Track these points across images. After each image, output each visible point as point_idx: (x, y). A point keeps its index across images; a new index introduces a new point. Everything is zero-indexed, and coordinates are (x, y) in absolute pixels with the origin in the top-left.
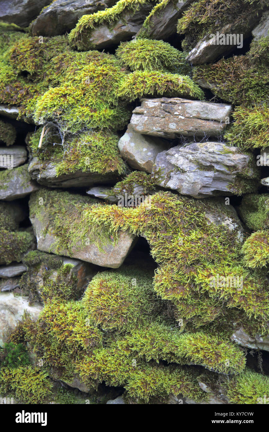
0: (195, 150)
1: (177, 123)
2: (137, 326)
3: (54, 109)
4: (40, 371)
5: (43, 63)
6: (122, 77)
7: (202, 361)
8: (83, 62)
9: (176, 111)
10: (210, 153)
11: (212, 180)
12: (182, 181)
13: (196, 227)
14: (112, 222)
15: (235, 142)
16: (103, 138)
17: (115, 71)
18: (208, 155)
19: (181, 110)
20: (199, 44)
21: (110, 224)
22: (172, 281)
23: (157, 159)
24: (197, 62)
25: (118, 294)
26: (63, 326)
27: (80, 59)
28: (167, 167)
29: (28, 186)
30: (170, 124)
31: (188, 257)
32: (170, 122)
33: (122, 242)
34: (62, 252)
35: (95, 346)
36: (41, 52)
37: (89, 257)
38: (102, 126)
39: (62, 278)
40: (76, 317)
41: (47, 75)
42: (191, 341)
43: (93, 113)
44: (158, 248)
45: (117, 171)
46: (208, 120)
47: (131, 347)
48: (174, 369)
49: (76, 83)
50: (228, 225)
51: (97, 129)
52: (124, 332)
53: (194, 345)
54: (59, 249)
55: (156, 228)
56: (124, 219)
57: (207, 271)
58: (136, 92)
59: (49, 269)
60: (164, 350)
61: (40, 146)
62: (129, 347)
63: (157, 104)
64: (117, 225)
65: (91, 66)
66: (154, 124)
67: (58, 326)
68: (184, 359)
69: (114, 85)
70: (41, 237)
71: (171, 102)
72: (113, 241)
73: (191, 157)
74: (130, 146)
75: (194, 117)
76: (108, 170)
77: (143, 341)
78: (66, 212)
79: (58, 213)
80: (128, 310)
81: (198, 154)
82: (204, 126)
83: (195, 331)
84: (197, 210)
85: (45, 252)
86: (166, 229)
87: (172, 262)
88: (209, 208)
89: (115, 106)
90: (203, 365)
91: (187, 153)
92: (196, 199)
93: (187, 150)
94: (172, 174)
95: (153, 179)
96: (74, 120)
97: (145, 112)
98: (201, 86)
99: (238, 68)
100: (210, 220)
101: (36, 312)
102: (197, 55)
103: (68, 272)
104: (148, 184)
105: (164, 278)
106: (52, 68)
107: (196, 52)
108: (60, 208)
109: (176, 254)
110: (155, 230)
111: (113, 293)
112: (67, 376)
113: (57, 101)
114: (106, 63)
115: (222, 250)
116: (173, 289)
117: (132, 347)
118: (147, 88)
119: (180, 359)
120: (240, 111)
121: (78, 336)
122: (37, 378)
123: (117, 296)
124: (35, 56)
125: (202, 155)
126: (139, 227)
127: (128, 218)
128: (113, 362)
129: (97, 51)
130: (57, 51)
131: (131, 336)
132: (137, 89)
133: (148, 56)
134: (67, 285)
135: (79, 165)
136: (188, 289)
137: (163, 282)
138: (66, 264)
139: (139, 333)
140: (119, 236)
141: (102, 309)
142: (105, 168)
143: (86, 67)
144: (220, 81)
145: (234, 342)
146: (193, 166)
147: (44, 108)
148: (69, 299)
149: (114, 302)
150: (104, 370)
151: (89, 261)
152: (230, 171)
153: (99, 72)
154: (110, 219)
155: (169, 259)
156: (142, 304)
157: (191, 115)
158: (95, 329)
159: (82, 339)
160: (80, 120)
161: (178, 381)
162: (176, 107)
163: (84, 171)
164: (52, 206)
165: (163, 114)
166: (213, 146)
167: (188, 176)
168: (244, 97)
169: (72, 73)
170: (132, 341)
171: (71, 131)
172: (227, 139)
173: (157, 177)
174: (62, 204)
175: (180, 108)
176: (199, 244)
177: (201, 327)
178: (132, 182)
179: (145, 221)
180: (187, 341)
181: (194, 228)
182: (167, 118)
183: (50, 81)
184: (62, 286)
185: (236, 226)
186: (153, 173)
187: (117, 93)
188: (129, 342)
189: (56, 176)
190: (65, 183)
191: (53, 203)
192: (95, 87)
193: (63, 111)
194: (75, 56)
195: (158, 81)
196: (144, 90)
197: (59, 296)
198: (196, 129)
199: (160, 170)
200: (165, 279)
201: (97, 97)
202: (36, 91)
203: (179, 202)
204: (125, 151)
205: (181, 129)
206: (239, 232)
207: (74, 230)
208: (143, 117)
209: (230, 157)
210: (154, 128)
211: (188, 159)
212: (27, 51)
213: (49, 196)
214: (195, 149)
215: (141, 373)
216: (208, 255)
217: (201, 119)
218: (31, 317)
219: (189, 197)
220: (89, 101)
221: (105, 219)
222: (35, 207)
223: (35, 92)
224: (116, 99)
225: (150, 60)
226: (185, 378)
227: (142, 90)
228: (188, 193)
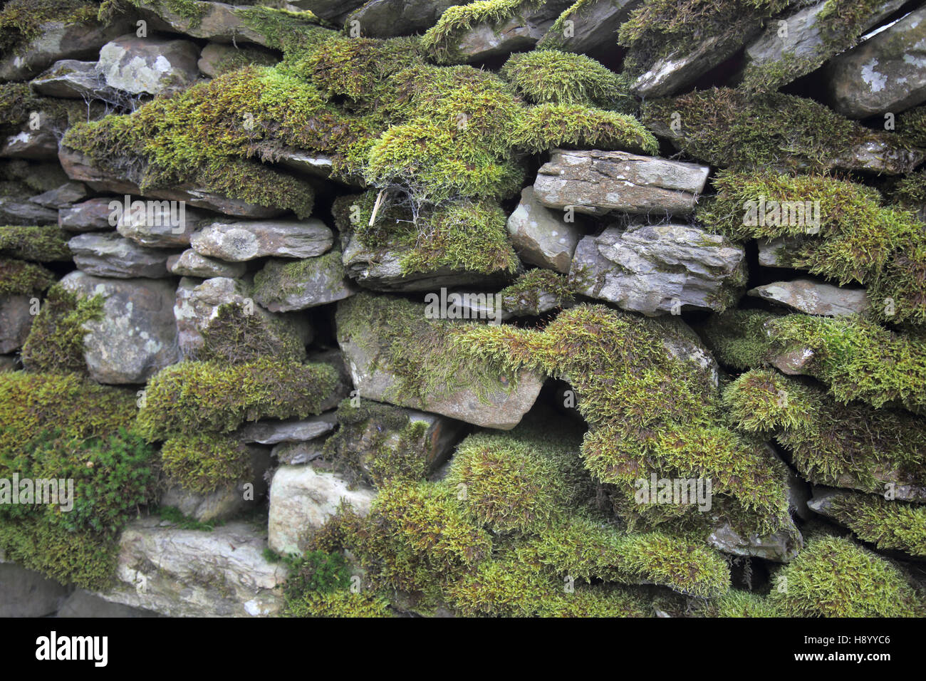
0: (650, 238)
1: (621, 192)
2: (550, 524)
3: (405, 163)
4: (374, 596)
5: (374, 82)
6: (518, 112)
7: (667, 579)
8: (449, 84)
9: (620, 173)
10: (678, 244)
11: (681, 289)
12: (626, 288)
13: (652, 364)
14: (507, 355)
15: (719, 227)
16: (485, 212)
17: (505, 101)
18: (675, 247)
19: (630, 172)
20: (658, 65)
21: (503, 358)
22: (619, 453)
23: (579, 250)
24: (652, 95)
25: (517, 473)
26: (422, 525)
27: (443, 80)
28: (598, 264)
29: (339, 289)
30: (608, 195)
31: (644, 413)
32: (609, 191)
33: (526, 388)
34: (408, 401)
35: (482, 558)
36: (372, 64)
37: (460, 409)
38: (485, 193)
39: (409, 445)
40: (441, 511)
41: (381, 103)
42: (643, 546)
43: (471, 172)
44: (592, 399)
45: (507, 268)
46: (673, 190)
47: (542, 559)
48: (611, 591)
49: (438, 119)
50: (699, 359)
51: (475, 199)
52: (529, 535)
53: (652, 554)
54: (400, 396)
55: (587, 365)
56: (531, 350)
57: (674, 436)
58: (547, 139)
59: (383, 429)
60: (599, 562)
61: (371, 223)
62: (538, 558)
63: (585, 160)
64: (518, 361)
65: (464, 91)
66: (579, 194)
67: (414, 526)
68: (633, 576)
69: (505, 125)
70: (365, 375)
71: (610, 158)
72: (506, 385)
73: (643, 249)
74: (530, 227)
75: (652, 185)
76: (495, 267)
77: (565, 548)
78: (413, 334)
79: (398, 335)
80: (537, 499)
81: (656, 245)
82: (667, 200)
83: (649, 530)
84: (651, 337)
85: (372, 401)
86: (604, 368)
87: (615, 421)
88: (668, 333)
89: (505, 161)
90: (669, 585)
91: (637, 243)
92: (647, 318)
93: (637, 239)
94: (608, 276)
95: (572, 283)
96: (440, 183)
97: (563, 172)
98: (657, 133)
99: (723, 107)
100: (671, 351)
101: (362, 500)
102: (655, 82)
103: (421, 435)
104: (564, 292)
105: (604, 448)
106: (390, 91)
107: (653, 78)
108: (400, 328)
109: (622, 409)
110: (585, 368)
111: (508, 472)
112: (425, 606)
113: (410, 149)
114: (490, 87)
115: (693, 401)
116: (620, 466)
117: (544, 558)
118: (569, 133)
119: (626, 576)
120: (727, 177)
121: (452, 543)
122: (371, 609)
123: (516, 477)
124: (361, 70)
125: (664, 248)
126: (558, 365)
127: (535, 348)
128: (514, 583)
129: (469, 67)
130: (400, 63)
131: (540, 540)
132: (549, 133)
133: (568, 81)
134: (418, 457)
135: (446, 258)
136: (643, 466)
137: (602, 455)
138: (415, 421)
139: (553, 536)
140: (519, 379)
141: (492, 498)
142: (491, 265)
143: (455, 93)
144: (694, 128)
145: (713, 546)
146: (645, 263)
147: (388, 160)
148: (420, 480)
149: (512, 487)
150: (500, 598)
151: (458, 417)
152: (713, 273)
153: (482, 102)
154: (503, 349)
155: (610, 417)
156: (557, 488)
157: (646, 181)
158: (479, 530)
159: (461, 549)
160: (450, 182)
161: (621, 610)
162: (619, 167)
163: (453, 267)
164: (384, 324)
165: (596, 177)
166: (684, 234)
167: (639, 281)
168: (735, 155)
169: (431, 103)
170: (542, 549)
171: (431, 201)
172: (703, 221)
173: (579, 280)
174: (405, 320)
175: (628, 168)
176: (659, 393)
177: (660, 525)
178: (535, 288)
179: (568, 355)
180: (638, 548)
181: (649, 366)
182: (603, 185)
183: (387, 113)
184: (409, 458)
185: (710, 360)
186: (571, 273)
187: (512, 139)
188: (539, 551)
189: (402, 274)
190: (411, 286)
191: (385, 317)
192: (473, 127)
193: (420, 168)
194: (433, 74)
195: (587, 123)
196: (563, 136)
197: (405, 474)
198: (652, 204)
199: (585, 268)
200: (606, 449)
201: (476, 143)
202: (362, 130)
203: (621, 323)
204: (521, 235)
205: (627, 203)
206: (713, 371)
207: (431, 366)
208: (558, 180)
209: (715, 252)
210: (579, 200)
211: (637, 253)
212: (346, 61)
213: (377, 306)
214: (652, 237)
215: (561, 599)
216: (674, 410)
217: (662, 188)
218: (354, 509)
219: (638, 314)
220: (464, 151)
221: (496, 350)
222: (349, 324)
223: (359, 132)
224: (508, 148)
225: (569, 87)
226: (632, 605)
227: (559, 136)
228: (638, 309)
